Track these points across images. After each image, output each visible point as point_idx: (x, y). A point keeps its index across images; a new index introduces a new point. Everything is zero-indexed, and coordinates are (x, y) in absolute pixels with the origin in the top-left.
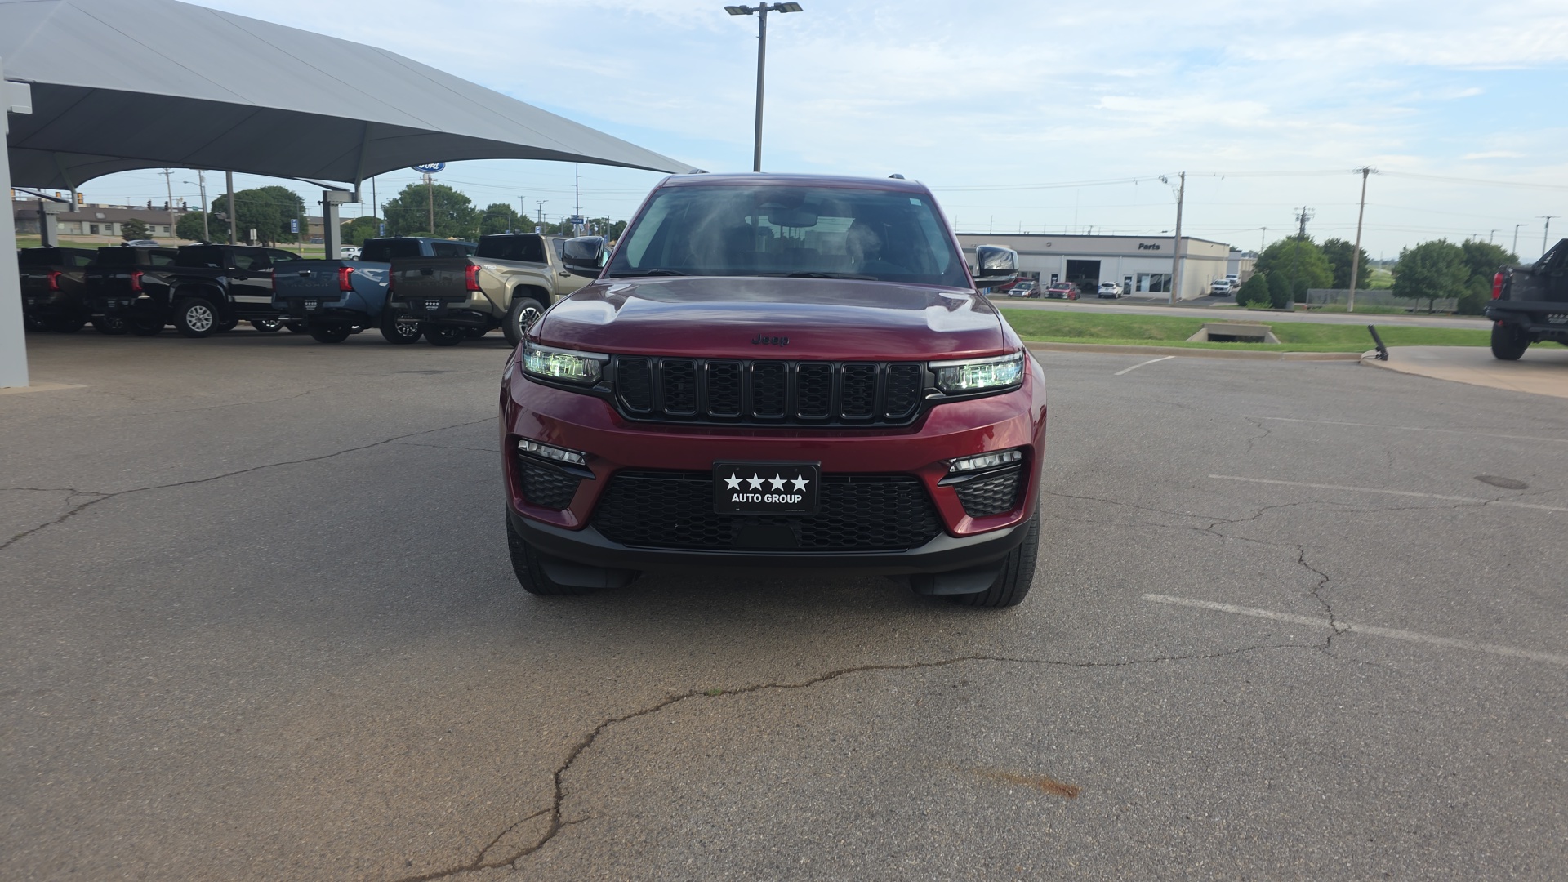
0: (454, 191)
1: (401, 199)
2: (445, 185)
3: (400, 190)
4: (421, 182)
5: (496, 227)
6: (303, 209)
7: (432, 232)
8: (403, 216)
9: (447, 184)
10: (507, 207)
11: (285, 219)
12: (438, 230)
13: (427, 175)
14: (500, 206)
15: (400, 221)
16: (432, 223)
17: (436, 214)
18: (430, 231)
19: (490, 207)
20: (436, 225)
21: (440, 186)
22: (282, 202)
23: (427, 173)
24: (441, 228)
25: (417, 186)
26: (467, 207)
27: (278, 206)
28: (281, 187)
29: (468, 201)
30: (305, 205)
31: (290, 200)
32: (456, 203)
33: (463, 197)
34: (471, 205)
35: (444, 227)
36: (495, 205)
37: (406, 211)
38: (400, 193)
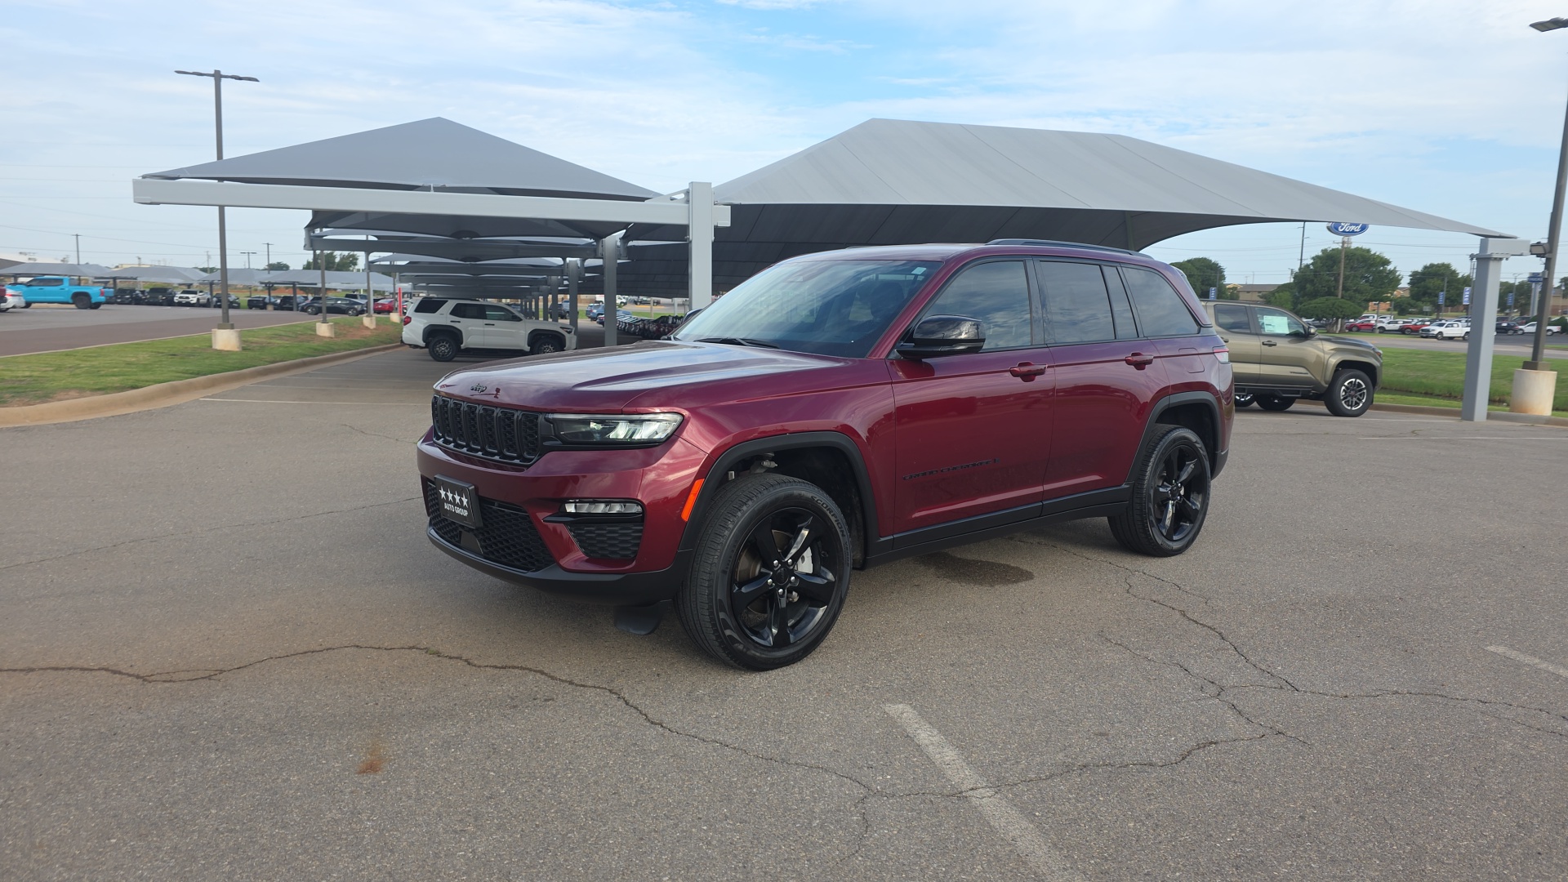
0: (1372, 253)
1: (1312, 264)
2: (1364, 247)
3: (1313, 255)
4: (1339, 246)
5: (1429, 288)
6: (1223, 277)
7: (1340, 296)
8: (1312, 282)
9: (1365, 246)
10: (1446, 267)
11: (1204, 288)
12: (1347, 294)
13: (1346, 239)
14: (1438, 266)
15: (1308, 286)
16: (1341, 287)
17: (1346, 278)
18: (1337, 296)
19: (1426, 267)
20: (1345, 289)
21: (1357, 249)
22: (1204, 272)
23: (1347, 236)
24: (1351, 293)
25: (1333, 250)
26: (1386, 269)
27: (1199, 276)
28: (1205, 259)
29: (1387, 262)
30: (1225, 273)
31: (1211, 269)
32: (1371, 265)
33: (1382, 258)
34: (1390, 267)
35: (1355, 291)
36: (1432, 266)
37: (1315, 276)
38: (1313, 258)
